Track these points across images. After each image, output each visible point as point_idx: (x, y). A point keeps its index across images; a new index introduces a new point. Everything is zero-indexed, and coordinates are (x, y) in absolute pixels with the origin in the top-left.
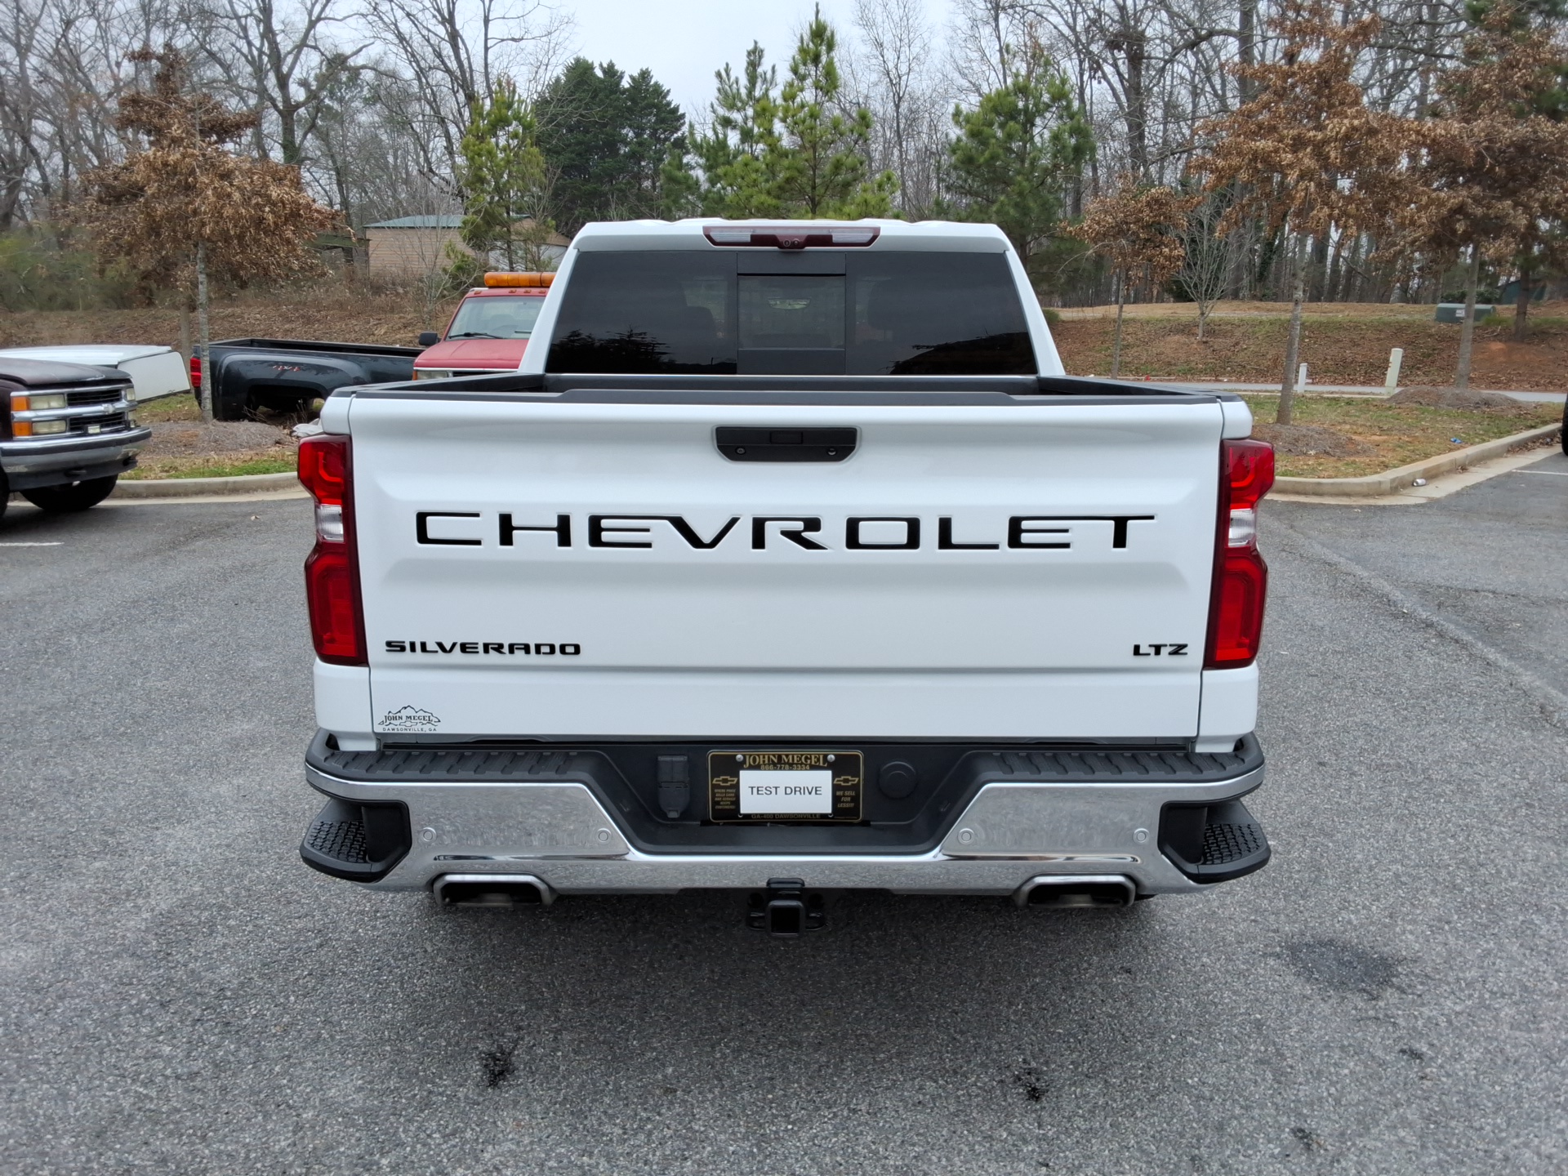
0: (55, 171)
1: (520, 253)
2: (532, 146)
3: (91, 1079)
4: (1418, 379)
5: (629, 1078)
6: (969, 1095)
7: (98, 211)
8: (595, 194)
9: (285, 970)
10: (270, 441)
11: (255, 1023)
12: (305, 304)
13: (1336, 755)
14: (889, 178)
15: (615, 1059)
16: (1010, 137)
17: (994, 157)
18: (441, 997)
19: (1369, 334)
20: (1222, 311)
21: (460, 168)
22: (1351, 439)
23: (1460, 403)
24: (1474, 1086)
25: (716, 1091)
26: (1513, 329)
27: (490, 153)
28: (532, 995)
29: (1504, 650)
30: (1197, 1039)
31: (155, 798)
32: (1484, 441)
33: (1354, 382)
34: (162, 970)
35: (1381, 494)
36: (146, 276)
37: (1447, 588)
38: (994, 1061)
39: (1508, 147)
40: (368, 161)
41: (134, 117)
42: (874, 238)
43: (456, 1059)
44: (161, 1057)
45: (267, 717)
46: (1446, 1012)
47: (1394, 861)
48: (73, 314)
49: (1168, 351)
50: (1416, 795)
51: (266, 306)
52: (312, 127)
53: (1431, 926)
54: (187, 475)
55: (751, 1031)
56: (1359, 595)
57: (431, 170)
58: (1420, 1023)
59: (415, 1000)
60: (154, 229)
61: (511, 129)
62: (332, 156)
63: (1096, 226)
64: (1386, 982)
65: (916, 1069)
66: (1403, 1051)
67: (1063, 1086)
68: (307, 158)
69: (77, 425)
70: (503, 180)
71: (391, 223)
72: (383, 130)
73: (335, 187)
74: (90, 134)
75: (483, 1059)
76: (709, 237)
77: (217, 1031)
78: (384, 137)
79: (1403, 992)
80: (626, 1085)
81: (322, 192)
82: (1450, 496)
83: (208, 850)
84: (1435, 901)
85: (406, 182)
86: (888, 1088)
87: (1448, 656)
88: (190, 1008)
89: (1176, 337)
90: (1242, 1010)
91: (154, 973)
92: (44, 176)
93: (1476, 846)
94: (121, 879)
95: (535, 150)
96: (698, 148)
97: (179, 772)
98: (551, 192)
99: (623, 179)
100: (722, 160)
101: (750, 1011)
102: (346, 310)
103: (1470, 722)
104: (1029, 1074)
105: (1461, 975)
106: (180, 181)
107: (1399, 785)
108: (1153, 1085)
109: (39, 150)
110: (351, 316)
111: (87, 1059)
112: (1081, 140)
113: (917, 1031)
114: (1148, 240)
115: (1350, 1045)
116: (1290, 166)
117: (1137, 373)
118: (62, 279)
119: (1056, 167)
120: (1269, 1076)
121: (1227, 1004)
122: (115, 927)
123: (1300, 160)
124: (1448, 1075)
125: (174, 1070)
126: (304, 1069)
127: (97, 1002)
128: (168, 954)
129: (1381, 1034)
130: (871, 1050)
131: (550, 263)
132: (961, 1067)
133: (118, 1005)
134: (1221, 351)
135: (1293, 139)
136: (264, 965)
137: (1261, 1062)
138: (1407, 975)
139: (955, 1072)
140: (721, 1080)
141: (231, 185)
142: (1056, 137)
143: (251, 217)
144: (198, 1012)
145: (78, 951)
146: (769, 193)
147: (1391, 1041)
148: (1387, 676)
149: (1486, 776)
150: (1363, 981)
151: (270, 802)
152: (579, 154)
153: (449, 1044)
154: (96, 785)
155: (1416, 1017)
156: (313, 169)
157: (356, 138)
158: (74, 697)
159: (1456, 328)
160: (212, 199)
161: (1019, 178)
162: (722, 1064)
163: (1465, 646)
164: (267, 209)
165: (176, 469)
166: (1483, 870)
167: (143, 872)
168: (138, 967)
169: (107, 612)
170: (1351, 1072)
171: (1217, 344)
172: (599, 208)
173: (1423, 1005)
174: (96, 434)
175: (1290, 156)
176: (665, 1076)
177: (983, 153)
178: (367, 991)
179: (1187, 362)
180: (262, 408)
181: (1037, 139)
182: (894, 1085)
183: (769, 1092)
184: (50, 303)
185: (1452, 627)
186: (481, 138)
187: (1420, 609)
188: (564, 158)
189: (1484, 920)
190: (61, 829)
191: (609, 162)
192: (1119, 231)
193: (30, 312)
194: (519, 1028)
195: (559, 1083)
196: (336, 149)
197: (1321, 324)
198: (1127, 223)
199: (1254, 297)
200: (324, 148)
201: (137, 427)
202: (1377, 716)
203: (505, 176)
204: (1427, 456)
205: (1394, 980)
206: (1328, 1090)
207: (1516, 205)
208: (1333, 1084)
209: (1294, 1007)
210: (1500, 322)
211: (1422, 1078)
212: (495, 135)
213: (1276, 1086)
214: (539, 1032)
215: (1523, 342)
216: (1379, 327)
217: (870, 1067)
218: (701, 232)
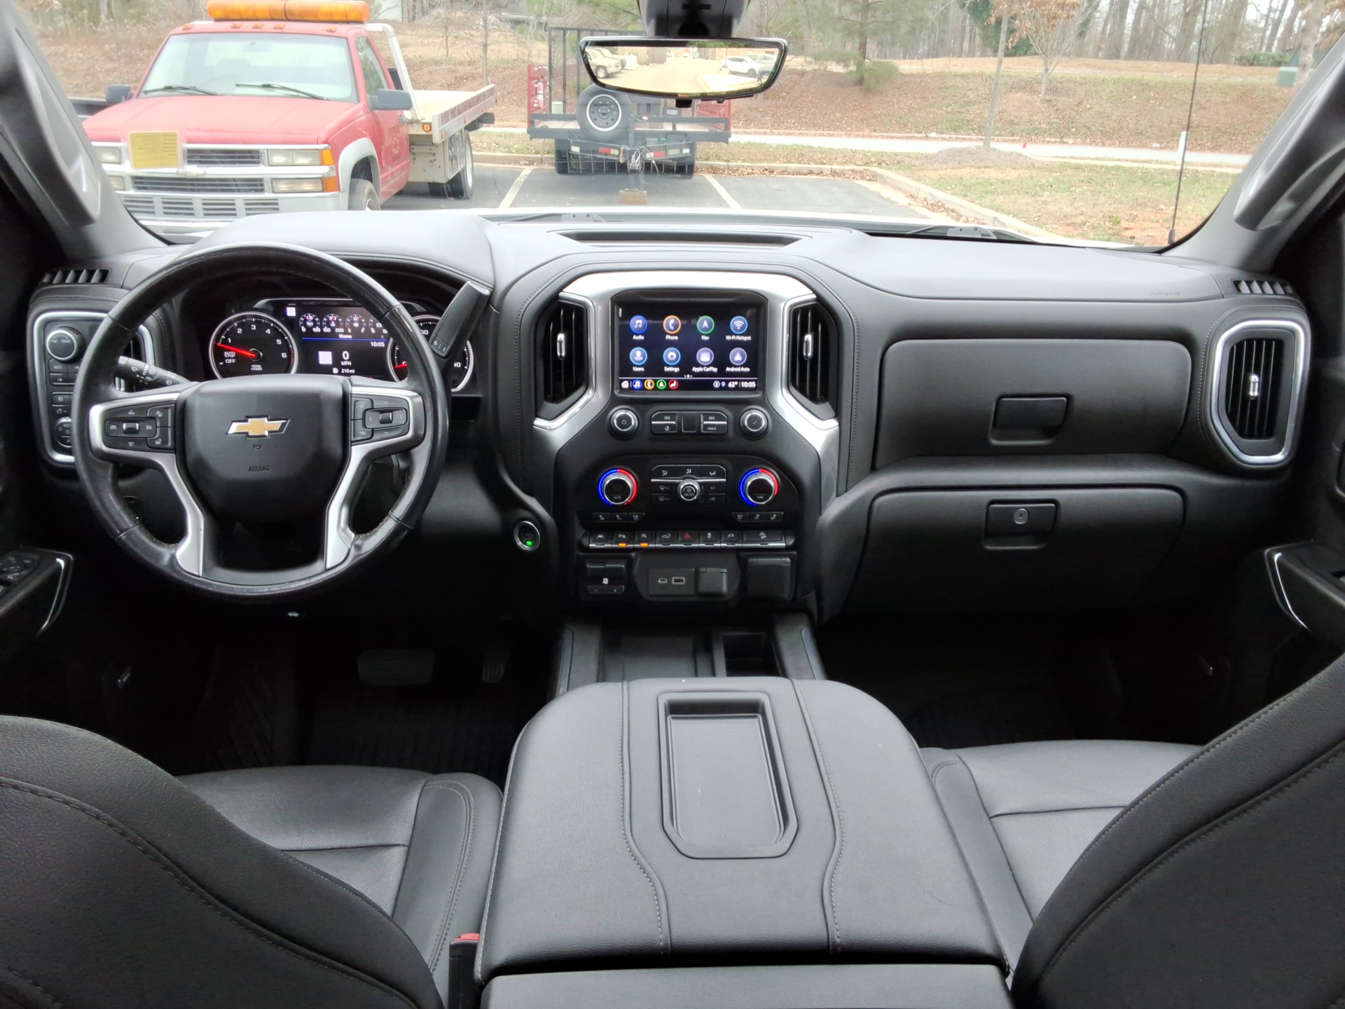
20: (1066, 68)
49: (1011, 109)
89: (1019, 95)
134: (1064, 110)
171: (1062, 101)
179: (1031, 122)
197: (1166, 84)
216: (1224, 90)
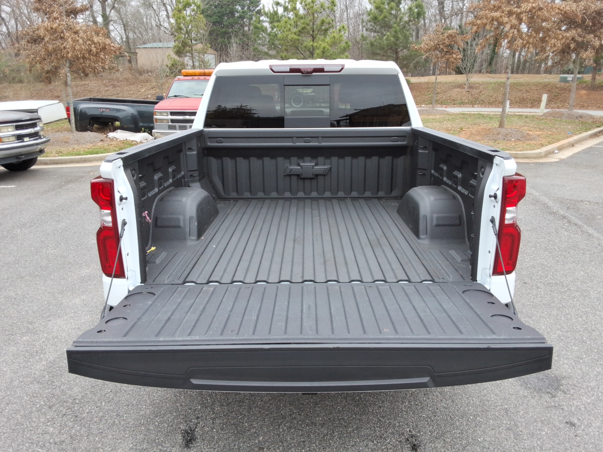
0: (12, 27)
1: (197, 58)
2: (200, 14)
3: (19, 445)
4: (552, 105)
5: (244, 442)
6: (387, 449)
7: (27, 46)
8: (225, 33)
9: (101, 389)
10: (99, 140)
11: (88, 416)
12: (113, 80)
13: (531, 279)
14: (343, 27)
15: (238, 432)
16: (392, 9)
17: (385, 17)
18: (165, 403)
19: (533, 88)
20: (475, 78)
21: (172, 24)
22: (528, 134)
23: (570, 117)
24: (598, 440)
25: (281, 448)
26: (590, 85)
27: (183, 17)
28: (203, 401)
29: (595, 229)
30: (481, 418)
31: (49, 306)
32: (580, 133)
33: (527, 107)
34: (50, 390)
35: (541, 157)
36: (48, 72)
37: (571, 200)
38: (397, 431)
39: (593, 13)
40: (136, 21)
41: (39, 7)
42: (342, 69)
43: (171, 434)
44: (49, 433)
45: (95, 267)
46: (584, 403)
47: (558, 329)
48: (22, 85)
49: (454, 95)
50: (564, 297)
51: (98, 81)
52: (113, 7)
53: (575, 361)
54: (66, 155)
55: (295, 418)
56: (535, 204)
57: (160, 25)
58: (573, 408)
59: (154, 404)
60: (49, 54)
61: (192, 7)
62: (122, 19)
63: (427, 46)
64: (557, 389)
65: (364, 436)
66: (567, 423)
67: (426, 443)
68: (111, 20)
69: (20, 138)
70: (189, 29)
71: (145, 46)
72: (141, 8)
73: (123, 31)
74: (26, 12)
75: (182, 433)
76: (272, 70)
77: (72, 420)
78: (142, 11)
79: (565, 393)
80: (243, 446)
81: (118, 34)
82: (568, 158)
83: (70, 330)
84: (576, 348)
85: (151, 29)
86: (353, 446)
87: (573, 231)
88: (61, 409)
89: (457, 89)
90: (500, 404)
91: (47, 391)
92: (8, 29)
93: (591, 322)
94: (34, 345)
95: (202, 16)
96: (266, 14)
97: (59, 293)
98: (208, 32)
99: (237, 27)
100: (276, 19)
101: (294, 408)
102: (129, 82)
103: (584, 262)
104: (412, 437)
105: (589, 384)
106: (58, 35)
107: (557, 293)
108: (464, 442)
109: (5, 18)
110: (131, 84)
111: (18, 435)
112: (420, 10)
113: (364, 417)
114: (448, 52)
115: (545, 420)
116: (507, 23)
117: (441, 104)
118: (17, 71)
119: (410, 21)
120: (512, 436)
121: (493, 401)
122: (31, 369)
123: (511, 21)
124: (587, 435)
125: (54, 439)
126: (108, 439)
127: (23, 406)
128: (53, 382)
129: (557, 414)
130: (345, 426)
131: (208, 62)
132: (383, 434)
133: (31, 408)
134: (475, 95)
135: (508, 12)
136: (92, 387)
137: (509, 429)
138: (566, 385)
139: (381, 437)
140: (282, 443)
141: (78, 36)
142: (410, 9)
143: (87, 49)
144: (65, 411)
145: (16, 381)
146: (295, 34)
147: (562, 418)
148: (549, 241)
149: (593, 288)
150: (549, 388)
151: (96, 307)
152: (219, 17)
153: (169, 426)
154: (26, 300)
155: (571, 405)
156: (114, 24)
157: (131, 11)
158: (18, 258)
159: (567, 85)
160: (71, 42)
161: (395, 25)
162: (283, 435)
163: (579, 227)
164: (93, 46)
165: (61, 152)
166: (594, 333)
167: (43, 342)
168: (40, 388)
169: (32, 218)
170: (546, 433)
171: (474, 91)
172: (228, 39)
173: (574, 399)
174: (28, 141)
175: (506, 19)
176: (259, 441)
177: (381, 16)
178: (134, 400)
179: (461, 99)
180: (95, 126)
181: (402, 9)
182: (355, 444)
183: (303, 448)
184: (13, 80)
185: (574, 218)
186: (180, 11)
187: (560, 210)
188: (214, 18)
189: (596, 358)
190: (10, 321)
191: (231, 20)
192: (436, 48)
193: (6, 84)
194: (198, 418)
195: (215, 445)
196: (123, 16)
197: (514, 84)
198: (439, 45)
199: (487, 72)
200: (119, 16)
201: (44, 137)
202: (546, 260)
203: (190, 27)
204: (558, 140)
205: (561, 387)
206: (537, 442)
207: (595, 36)
208: (539, 439)
209: (521, 402)
210: (585, 82)
211: (576, 436)
212: (185, 10)
213: (515, 441)
214: (206, 419)
215: (594, 90)
216: (537, 85)
217: (345, 435)
218: (268, 68)
